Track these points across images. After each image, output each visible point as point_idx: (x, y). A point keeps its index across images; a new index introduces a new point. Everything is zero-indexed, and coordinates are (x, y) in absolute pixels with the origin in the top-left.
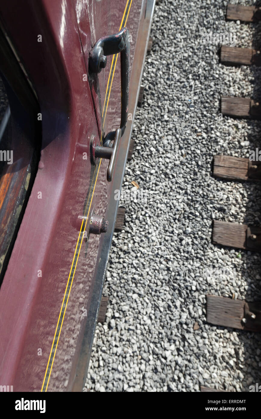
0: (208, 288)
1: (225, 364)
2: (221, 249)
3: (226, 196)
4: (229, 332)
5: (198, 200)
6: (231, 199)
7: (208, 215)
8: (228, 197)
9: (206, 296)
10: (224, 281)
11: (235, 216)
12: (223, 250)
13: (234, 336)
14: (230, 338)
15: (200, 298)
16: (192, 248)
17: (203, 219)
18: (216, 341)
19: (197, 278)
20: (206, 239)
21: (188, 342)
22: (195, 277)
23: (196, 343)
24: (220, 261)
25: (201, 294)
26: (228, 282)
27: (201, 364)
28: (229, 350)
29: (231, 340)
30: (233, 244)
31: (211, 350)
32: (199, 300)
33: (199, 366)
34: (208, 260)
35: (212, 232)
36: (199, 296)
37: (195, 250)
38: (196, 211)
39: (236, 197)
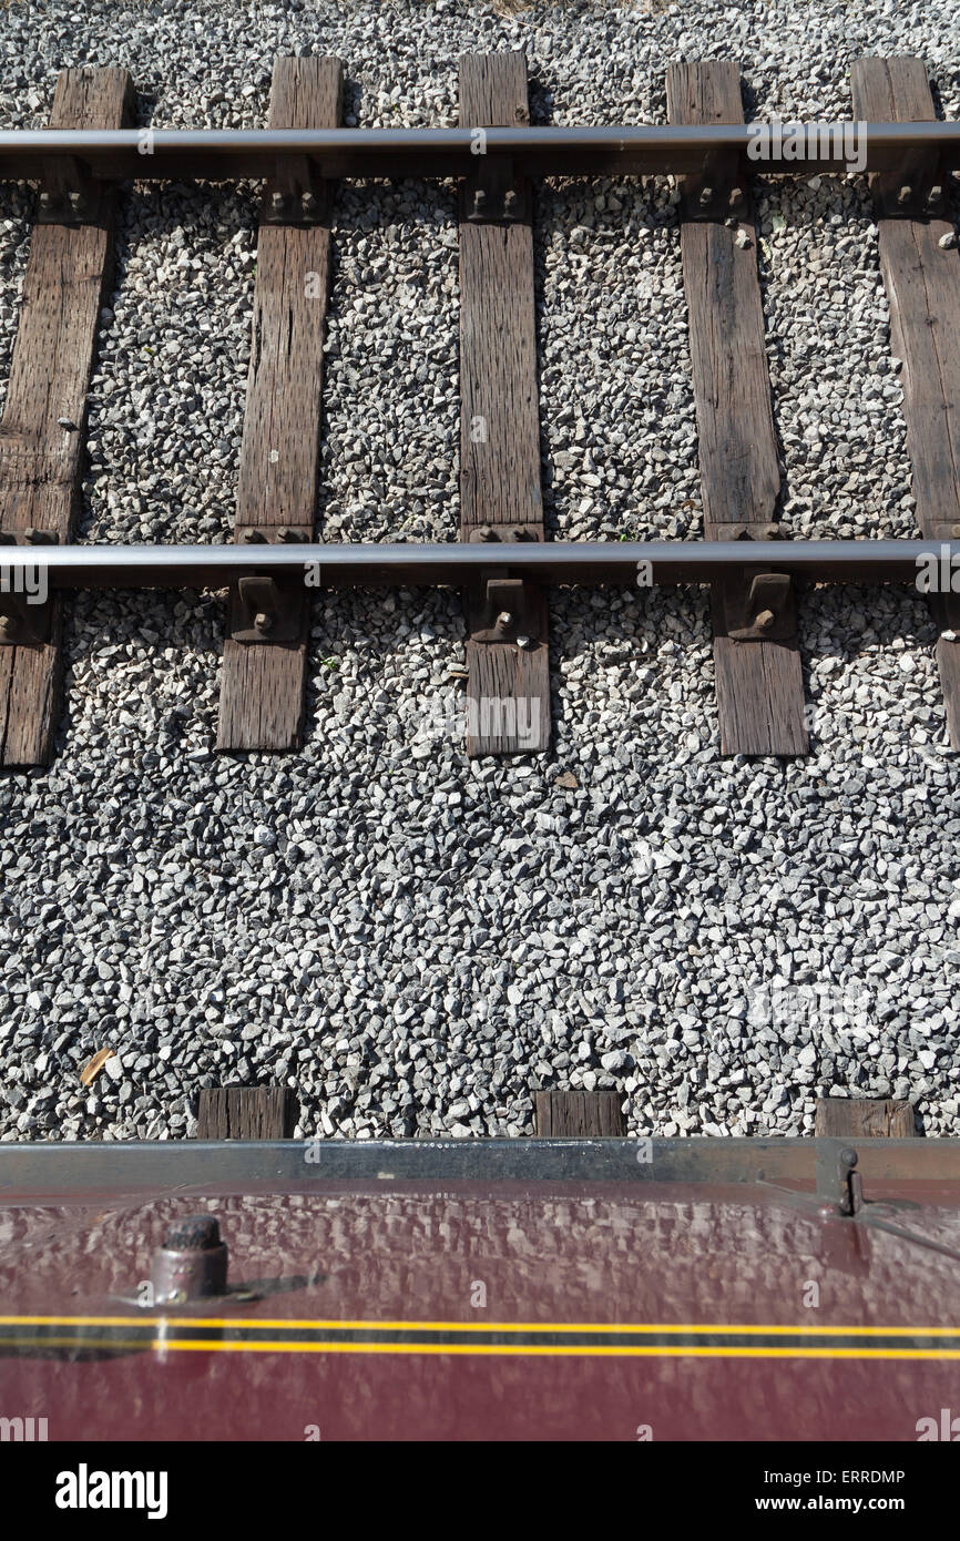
0: (448, 753)
1: (651, 692)
2: (317, 721)
3: (125, 716)
4: (563, 684)
5: (143, 812)
6: (133, 697)
7: (199, 772)
8: (128, 707)
9: (471, 759)
10: (418, 705)
11: (198, 682)
12: (321, 714)
13: (573, 668)
14: (581, 681)
15: (481, 775)
16: (325, 815)
17: (216, 789)
18: (596, 718)
19: (423, 790)
20: (287, 770)
21: (616, 803)
22: (419, 796)
23: (614, 778)
24: (355, 721)
25: (470, 772)
26: (420, 691)
27: (666, 759)
28: (611, 681)
29: (585, 677)
30: (294, 683)
31: (624, 733)
32: (490, 778)
33: (672, 765)
34: (359, 758)
35: (260, 752)
36: (476, 781)
37: (332, 807)
38: (190, 813)
39: (124, 679)
